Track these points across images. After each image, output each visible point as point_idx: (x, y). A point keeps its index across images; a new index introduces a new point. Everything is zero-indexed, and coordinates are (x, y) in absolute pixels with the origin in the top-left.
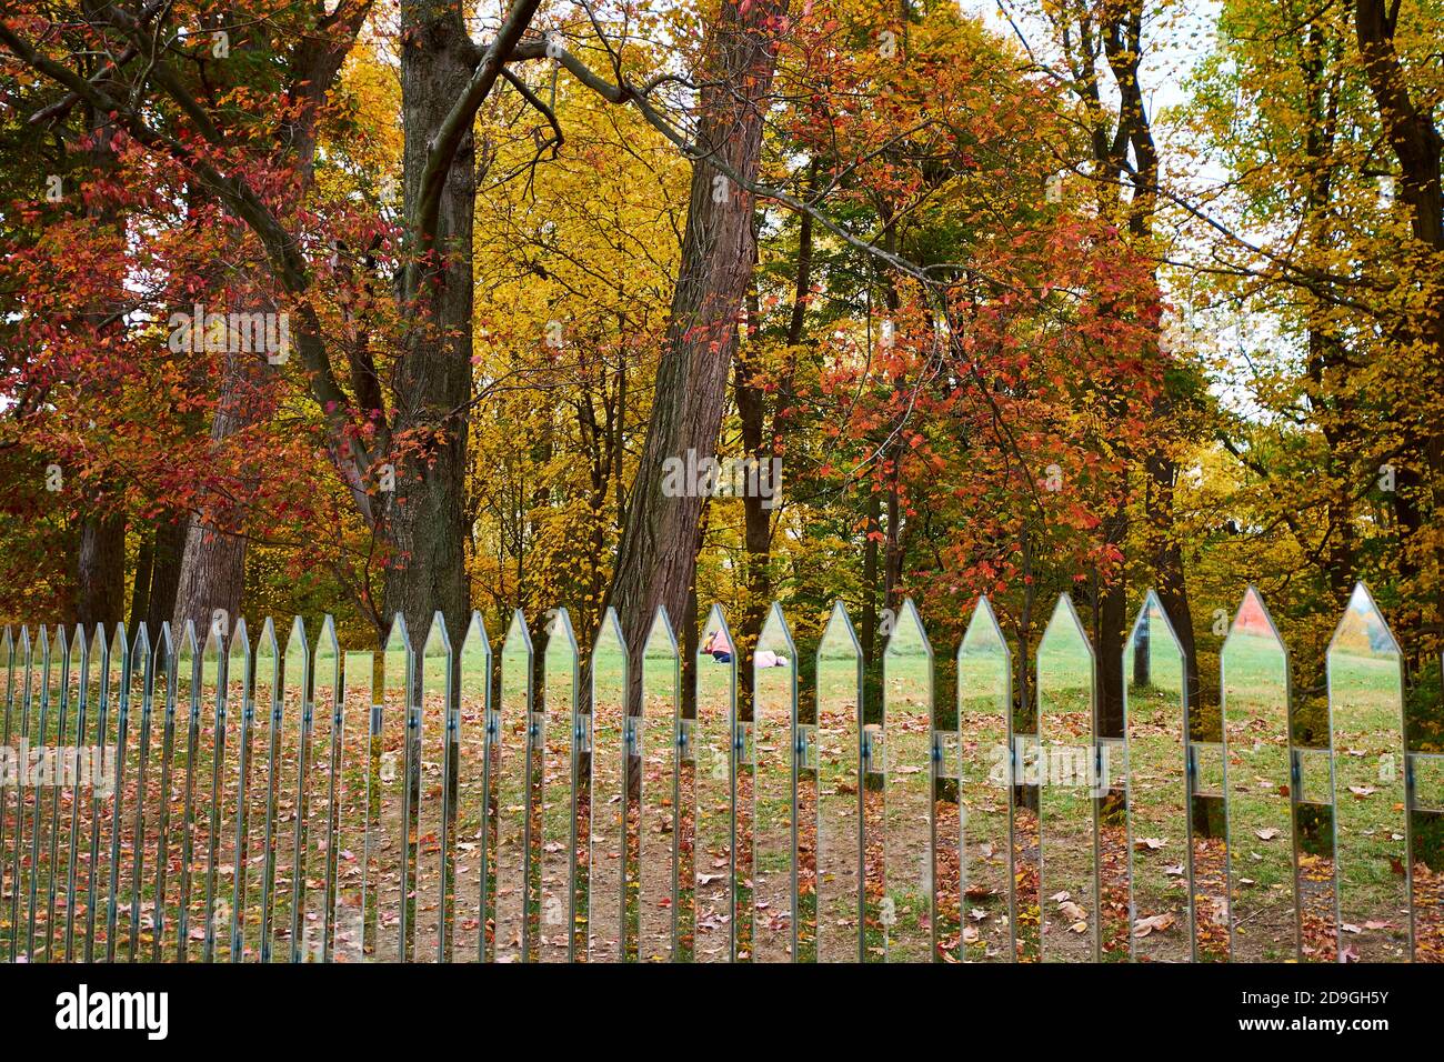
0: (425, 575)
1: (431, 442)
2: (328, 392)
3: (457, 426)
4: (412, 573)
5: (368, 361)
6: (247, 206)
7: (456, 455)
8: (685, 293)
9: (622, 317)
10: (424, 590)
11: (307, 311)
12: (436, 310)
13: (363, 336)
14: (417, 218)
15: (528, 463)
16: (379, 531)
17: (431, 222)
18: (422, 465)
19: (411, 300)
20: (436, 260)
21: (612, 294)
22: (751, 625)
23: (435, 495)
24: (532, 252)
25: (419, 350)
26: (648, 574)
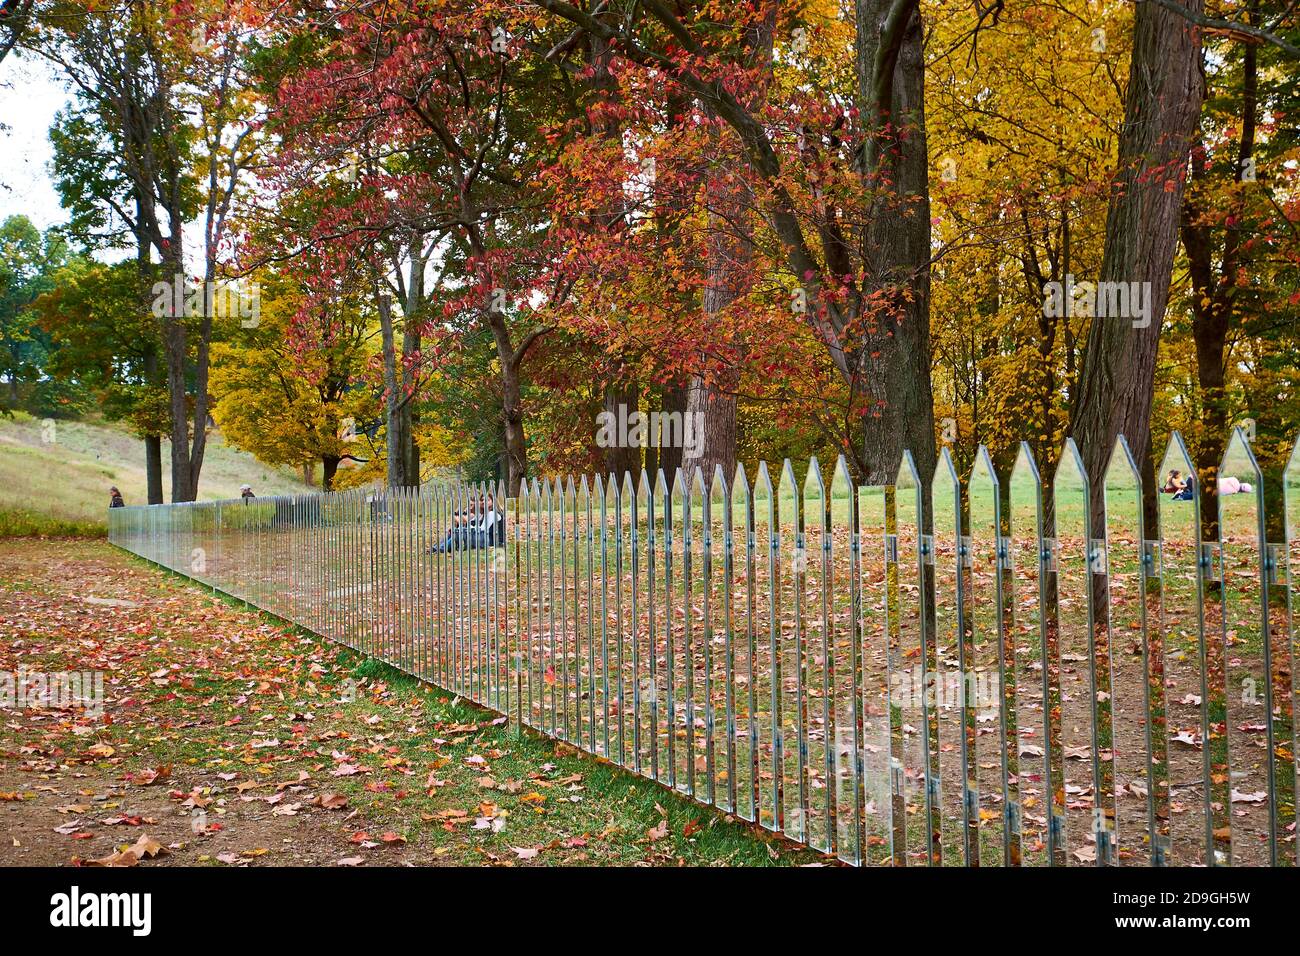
0: (899, 422)
1: (899, 300)
2: (804, 263)
3: (922, 284)
4: (887, 421)
5: (836, 231)
6: (724, 105)
7: (920, 308)
8: (1132, 140)
9: (1063, 171)
10: (898, 435)
11: (782, 193)
12: (896, 178)
13: (831, 210)
14: (872, 96)
15: (977, 317)
16: (856, 383)
17: (886, 99)
18: (890, 323)
19: (872, 174)
20: (893, 132)
21: (1051, 149)
22: (1209, 456)
23: (904, 349)
24: (971, 119)
25: (881, 219)
26: (1107, 412)
